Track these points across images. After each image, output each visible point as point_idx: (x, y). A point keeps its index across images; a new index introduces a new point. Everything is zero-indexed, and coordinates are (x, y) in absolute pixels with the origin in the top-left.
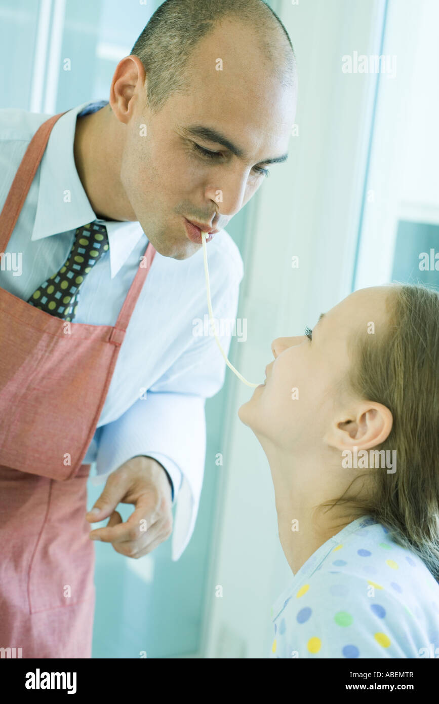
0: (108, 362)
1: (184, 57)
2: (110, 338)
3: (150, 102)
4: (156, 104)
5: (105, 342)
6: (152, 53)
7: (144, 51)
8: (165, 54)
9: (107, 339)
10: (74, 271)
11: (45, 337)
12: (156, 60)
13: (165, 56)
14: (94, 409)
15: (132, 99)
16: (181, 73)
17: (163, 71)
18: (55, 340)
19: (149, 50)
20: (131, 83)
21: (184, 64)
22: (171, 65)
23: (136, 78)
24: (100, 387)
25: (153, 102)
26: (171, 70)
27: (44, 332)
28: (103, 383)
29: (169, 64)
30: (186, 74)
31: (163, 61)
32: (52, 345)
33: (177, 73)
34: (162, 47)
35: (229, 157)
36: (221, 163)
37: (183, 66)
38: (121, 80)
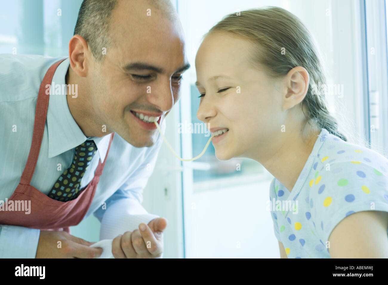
1: (107, 26)
3: (96, 58)
4: (100, 59)
6: (86, 30)
7: (82, 31)
8: (94, 28)
10: (79, 171)
12: (90, 33)
13: (95, 29)
15: (84, 61)
16: (108, 35)
17: (97, 38)
19: (84, 29)
20: (80, 52)
21: (108, 29)
22: (100, 33)
23: (82, 48)
25: (98, 58)
26: (102, 36)
29: (99, 32)
30: (111, 35)
31: (95, 32)
33: (105, 36)
34: (91, 25)
35: (155, 76)
36: (152, 81)
37: (107, 32)
38: (74, 52)
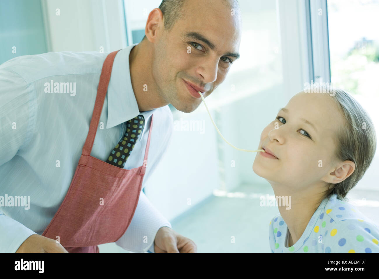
0: (139, 185)
2: (140, 173)
5: (138, 175)
7: (162, 6)
9: (139, 174)
10: (131, 142)
11: (117, 179)
14: (132, 210)
16: (180, 10)
17: (171, 12)
18: (121, 180)
20: (156, 22)
21: (181, 6)
24: (135, 198)
26: (175, 10)
27: (117, 177)
28: (137, 196)
30: (183, 10)
31: (171, 7)
32: (120, 183)
33: (178, 11)
36: (204, 56)
38: (150, 22)
